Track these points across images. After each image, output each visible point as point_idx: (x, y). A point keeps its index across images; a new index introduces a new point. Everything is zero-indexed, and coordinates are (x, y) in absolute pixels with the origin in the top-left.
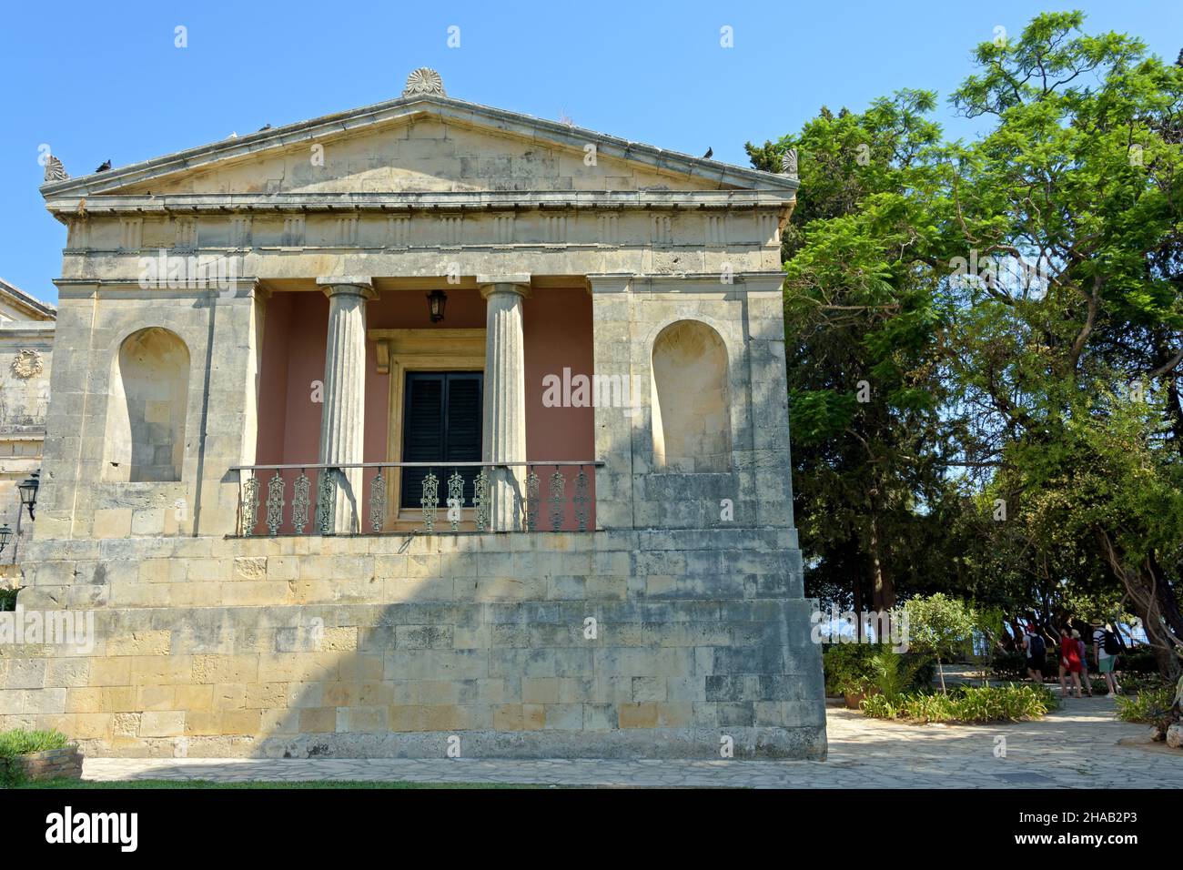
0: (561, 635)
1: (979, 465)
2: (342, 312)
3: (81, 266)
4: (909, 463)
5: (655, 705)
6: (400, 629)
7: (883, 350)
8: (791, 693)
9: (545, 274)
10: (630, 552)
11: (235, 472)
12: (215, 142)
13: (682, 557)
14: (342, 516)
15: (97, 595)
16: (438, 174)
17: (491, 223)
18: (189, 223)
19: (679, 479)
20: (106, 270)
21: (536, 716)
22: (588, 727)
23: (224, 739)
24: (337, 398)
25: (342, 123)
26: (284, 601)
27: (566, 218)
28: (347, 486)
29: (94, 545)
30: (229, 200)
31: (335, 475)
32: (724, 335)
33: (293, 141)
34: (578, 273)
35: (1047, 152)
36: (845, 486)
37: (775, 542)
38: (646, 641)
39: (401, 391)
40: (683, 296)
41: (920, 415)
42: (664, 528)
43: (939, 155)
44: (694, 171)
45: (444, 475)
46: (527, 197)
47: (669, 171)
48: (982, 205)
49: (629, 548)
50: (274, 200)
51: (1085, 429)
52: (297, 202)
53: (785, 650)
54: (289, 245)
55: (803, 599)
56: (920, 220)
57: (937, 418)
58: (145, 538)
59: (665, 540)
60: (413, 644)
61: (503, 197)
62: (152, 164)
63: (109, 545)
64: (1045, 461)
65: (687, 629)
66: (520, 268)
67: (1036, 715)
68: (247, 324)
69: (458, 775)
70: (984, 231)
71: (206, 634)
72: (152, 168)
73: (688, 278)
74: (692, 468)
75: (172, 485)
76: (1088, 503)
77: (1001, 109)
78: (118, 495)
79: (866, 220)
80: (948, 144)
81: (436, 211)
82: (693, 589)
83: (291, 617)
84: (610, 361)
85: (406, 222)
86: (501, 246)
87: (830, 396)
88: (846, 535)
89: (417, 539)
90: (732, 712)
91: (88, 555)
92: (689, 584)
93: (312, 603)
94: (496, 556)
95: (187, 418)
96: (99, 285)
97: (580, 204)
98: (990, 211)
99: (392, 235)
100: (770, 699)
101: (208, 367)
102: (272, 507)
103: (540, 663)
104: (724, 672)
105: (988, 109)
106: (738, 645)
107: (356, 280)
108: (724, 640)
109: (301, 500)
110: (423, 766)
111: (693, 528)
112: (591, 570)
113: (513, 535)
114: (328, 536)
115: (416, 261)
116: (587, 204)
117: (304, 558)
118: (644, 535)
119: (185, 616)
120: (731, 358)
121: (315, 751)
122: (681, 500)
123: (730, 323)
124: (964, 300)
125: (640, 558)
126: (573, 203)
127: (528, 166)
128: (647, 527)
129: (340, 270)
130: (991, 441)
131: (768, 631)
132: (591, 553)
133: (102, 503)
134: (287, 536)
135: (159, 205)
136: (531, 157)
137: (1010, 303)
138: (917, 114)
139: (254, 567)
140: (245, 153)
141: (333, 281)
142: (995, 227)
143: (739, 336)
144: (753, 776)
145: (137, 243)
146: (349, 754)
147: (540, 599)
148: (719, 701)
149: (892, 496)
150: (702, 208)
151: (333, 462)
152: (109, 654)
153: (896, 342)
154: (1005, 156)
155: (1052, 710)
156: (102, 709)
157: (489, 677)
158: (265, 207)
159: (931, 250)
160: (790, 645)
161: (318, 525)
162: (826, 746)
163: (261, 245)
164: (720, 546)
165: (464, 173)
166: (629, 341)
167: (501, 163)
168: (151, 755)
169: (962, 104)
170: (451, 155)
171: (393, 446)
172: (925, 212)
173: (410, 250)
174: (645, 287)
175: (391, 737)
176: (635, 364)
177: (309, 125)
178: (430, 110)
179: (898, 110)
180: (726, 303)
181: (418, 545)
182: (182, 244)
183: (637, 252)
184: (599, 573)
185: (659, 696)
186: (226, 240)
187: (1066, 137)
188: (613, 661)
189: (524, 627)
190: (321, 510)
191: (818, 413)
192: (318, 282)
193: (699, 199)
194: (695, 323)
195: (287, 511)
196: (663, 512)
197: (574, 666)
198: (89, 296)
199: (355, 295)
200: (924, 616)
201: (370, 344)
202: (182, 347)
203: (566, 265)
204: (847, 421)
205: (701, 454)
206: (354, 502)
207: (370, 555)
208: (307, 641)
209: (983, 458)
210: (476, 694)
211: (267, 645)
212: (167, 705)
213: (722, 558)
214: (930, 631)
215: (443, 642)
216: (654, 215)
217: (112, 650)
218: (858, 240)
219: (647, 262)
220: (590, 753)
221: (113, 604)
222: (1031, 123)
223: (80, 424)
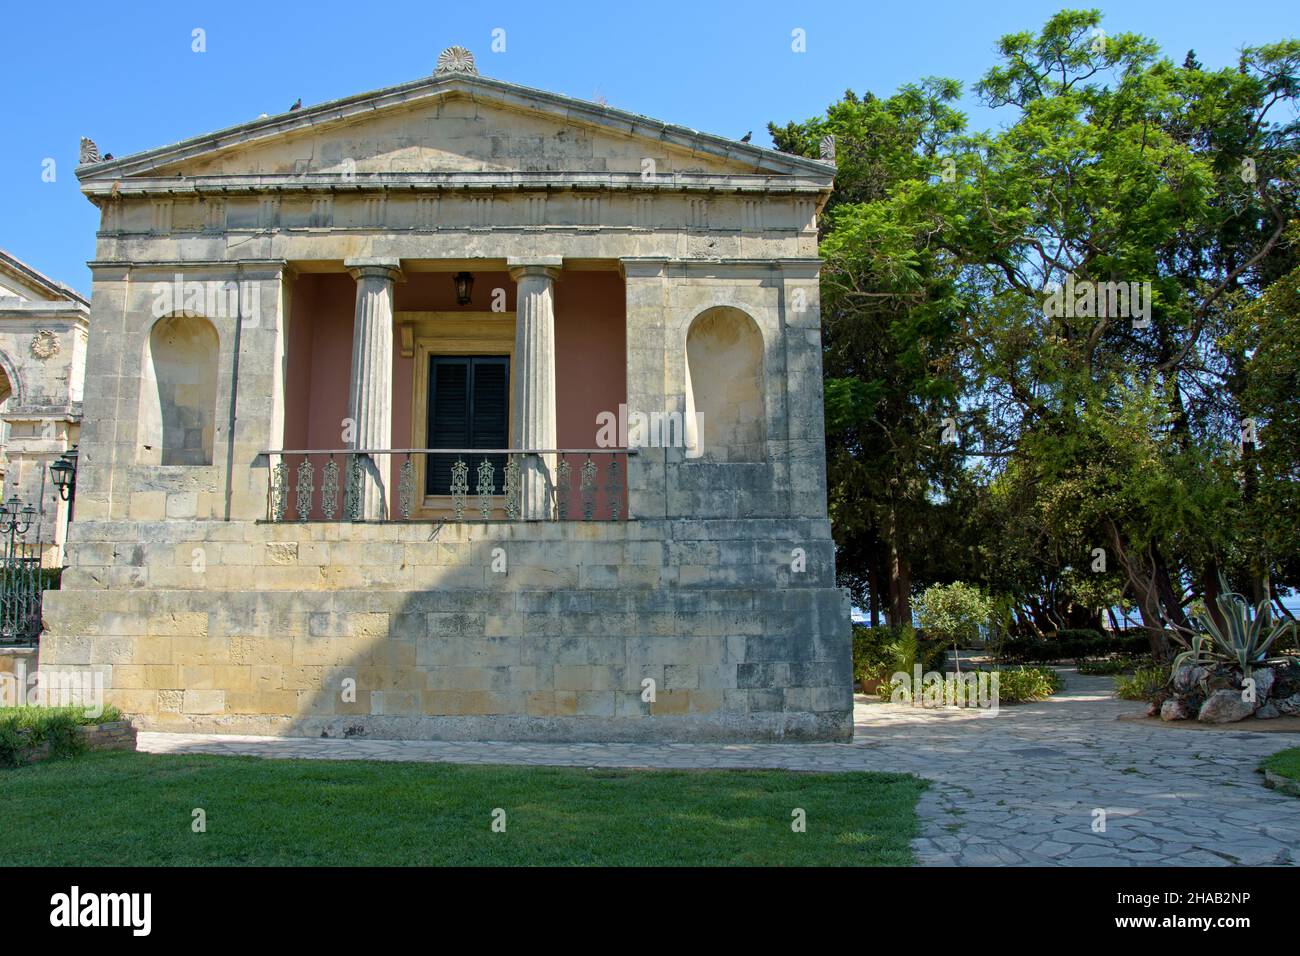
0: (593, 624)
1: (998, 455)
2: (370, 294)
3: (113, 249)
4: (929, 453)
5: (687, 693)
6: (431, 616)
7: (908, 338)
8: (821, 679)
9: (577, 256)
10: (663, 542)
11: (264, 458)
12: (245, 123)
13: (715, 547)
14: (371, 503)
15: (137, 576)
16: (468, 154)
17: (522, 205)
18: (219, 204)
19: (713, 469)
20: (137, 253)
21: (568, 703)
22: (620, 713)
23: (263, 718)
24: (365, 383)
25: (372, 102)
26: (316, 587)
27: (599, 199)
28: (376, 472)
29: (131, 527)
30: (258, 180)
31: (363, 460)
32: (760, 323)
33: (323, 121)
34: (611, 256)
35: (1069, 146)
36: (867, 475)
37: (809, 533)
38: (679, 630)
39: (425, 375)
40: (719, 281)
41: (941, 404)
42: (697, 518)
43: (967, 144)
44: (731, 154)
45: (473, 462)
46: (560, 178)
47: (704, 153)
48: (1007, 196)
49: (662, 538)
50: (303, 180)
51: (1100, 421)
52: (326, 182)
53: (816, 637)
54: (317, 227)
55: (834, 588)
56: (947, 208)
57: (958, 407)
58: (180, 521)
59: (699, 530)
60: (445, 631)
61: (535, 178)
62: (183, 146)
63: (145, 528)
64: (1060, 452)
65: (719, 619)
66: (552, 250)
67: (1044, 697)
68: (275, 306)
69: (495, 757)
70: (1010, 222)
71: (242, 616)
72: (183, 149)
73: (724, 263)
74: (725, 457)
75: (203, 469)
76: (1098, 493)
77: (1023, 101)
78: (153, 478)
79: (896, 206)
80: (976, 134)
81: (467, 192)
82: (726, 579)
83: (323, 602)
84: (644, 347)
85: (435, 202)
86: (533, 228)
87: (855, 384)
88: (866, 524)
89: (447, 527)
90: (762, 698)
91: (126, 537)
92: (722, 574)
93: (343, 589)
94: (527, 545)
95: (217, 401)
96: (132, 267)
97: (614, 186)
98: (1016, 202)
99: (421, 216)
100: (800, 686)
101: (237, 350)
102: (301, 492)
103: (573, 651)
104: (755, 660)
105: (1009, 100)
106: (769, 633)
107: (385, 261)
108: (756, 629)
109: (330, 486)
110: (459, 749)
111: (726, 518)
112: (624, 560)
113: (544, 524)
114: (358, 522)
115: (444, 243)
116: (622, 186)
117: (334, 544)
118: (678, 525)
119: (221, 599)
120: (766, 345)
121: (351, 732)
122: (714, 489)
123: (766, 310)
124: (987, 290)
125: (673, 548)
126: (606, 185)
127: (561, 147)
128: (680, 517)
129: (367, 252)
130: (1009, 432)
131: (799, 620)
132: (623, 543)
133: (138, 486)
134: (317, 521)
135: (188, 186)
136: (563, 136)
137: (1031, 295)
138: (943, 103)
139: (285, 552)
140: (275, 133)
141: (361, 262)
142: (1020, 218)
143: (775, 324)
144: (784, 758)
145: (168, 226)
146: (384, 735)
147: (572, 588)
148: (750, 687)
149: (911, 485)
150: (739, 192)
151: (362, 448)
152: (151, 634)
153: (922, 330)
154: (1029, 148)
155: (1057, 691)
156: (146, 685)
157: (521, 664)
158: (294, 187)
159: (958, 239)
160: (821, 634)
161: (348, 512)
162: (852, 729)
163: (289, 226)
164: (754, 536)
165: (495, 153)
166: (663, 327)
167: (533, 143)
168: (195, 731)
169: (985, 94)
170: (481, 134)
171: (418, 432)
172: (952, 201)
173: (439, 231)
174: (679, 271)
175: (424, 721)
176: (669, 350)
177: (340, 104)
178: (462, 89)
179: (925, 98)
180: (762, 290)
181: (448, 533)
182: (211, 225)
183: (672, 236)
184: (631, 563)
185: (691, 684)
186: (255, 221)
187: (1086, 134)
188: (646, 650)
189: (555, 615)
190: (350, 496)
191: (843, 401)
192: (346, 263)
193: (736, 184)
194: (731, 309)
195: (317, 496)
196: (697, 502)
197: (606, 654)
198: (121, 279)
199: (383, 277)
200: (943, 604)
201: (397, 327)
202: (210, 330)
203: (599, 248)
204: (871, 410)
205: (735, 443)
206: (382, 488)
207: (399, 542)
208: (339, 626)
209: (1002, 448)
210: (508, 681)
211: (300, 629)
212: (208, 683)
213: (756, 549)
214: (947, 618)
215: (474, 629)
216: (690, 198)
217: (154, 630)
218: (887, 226)
219: (683, 246)
220: (623, 738)
221: (151, 586)
222: (1052, 118)
223: (114, 407)
